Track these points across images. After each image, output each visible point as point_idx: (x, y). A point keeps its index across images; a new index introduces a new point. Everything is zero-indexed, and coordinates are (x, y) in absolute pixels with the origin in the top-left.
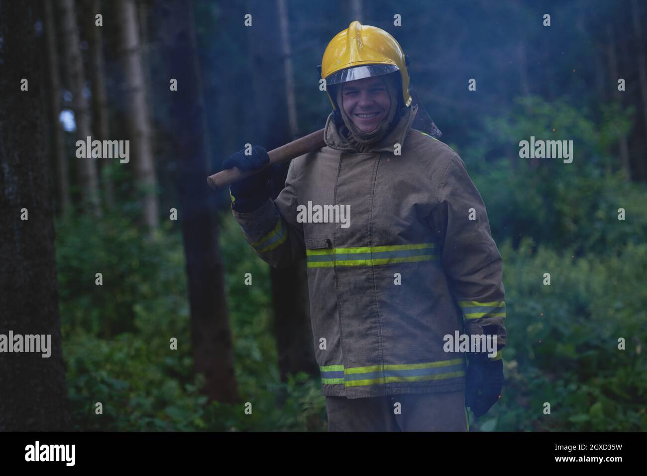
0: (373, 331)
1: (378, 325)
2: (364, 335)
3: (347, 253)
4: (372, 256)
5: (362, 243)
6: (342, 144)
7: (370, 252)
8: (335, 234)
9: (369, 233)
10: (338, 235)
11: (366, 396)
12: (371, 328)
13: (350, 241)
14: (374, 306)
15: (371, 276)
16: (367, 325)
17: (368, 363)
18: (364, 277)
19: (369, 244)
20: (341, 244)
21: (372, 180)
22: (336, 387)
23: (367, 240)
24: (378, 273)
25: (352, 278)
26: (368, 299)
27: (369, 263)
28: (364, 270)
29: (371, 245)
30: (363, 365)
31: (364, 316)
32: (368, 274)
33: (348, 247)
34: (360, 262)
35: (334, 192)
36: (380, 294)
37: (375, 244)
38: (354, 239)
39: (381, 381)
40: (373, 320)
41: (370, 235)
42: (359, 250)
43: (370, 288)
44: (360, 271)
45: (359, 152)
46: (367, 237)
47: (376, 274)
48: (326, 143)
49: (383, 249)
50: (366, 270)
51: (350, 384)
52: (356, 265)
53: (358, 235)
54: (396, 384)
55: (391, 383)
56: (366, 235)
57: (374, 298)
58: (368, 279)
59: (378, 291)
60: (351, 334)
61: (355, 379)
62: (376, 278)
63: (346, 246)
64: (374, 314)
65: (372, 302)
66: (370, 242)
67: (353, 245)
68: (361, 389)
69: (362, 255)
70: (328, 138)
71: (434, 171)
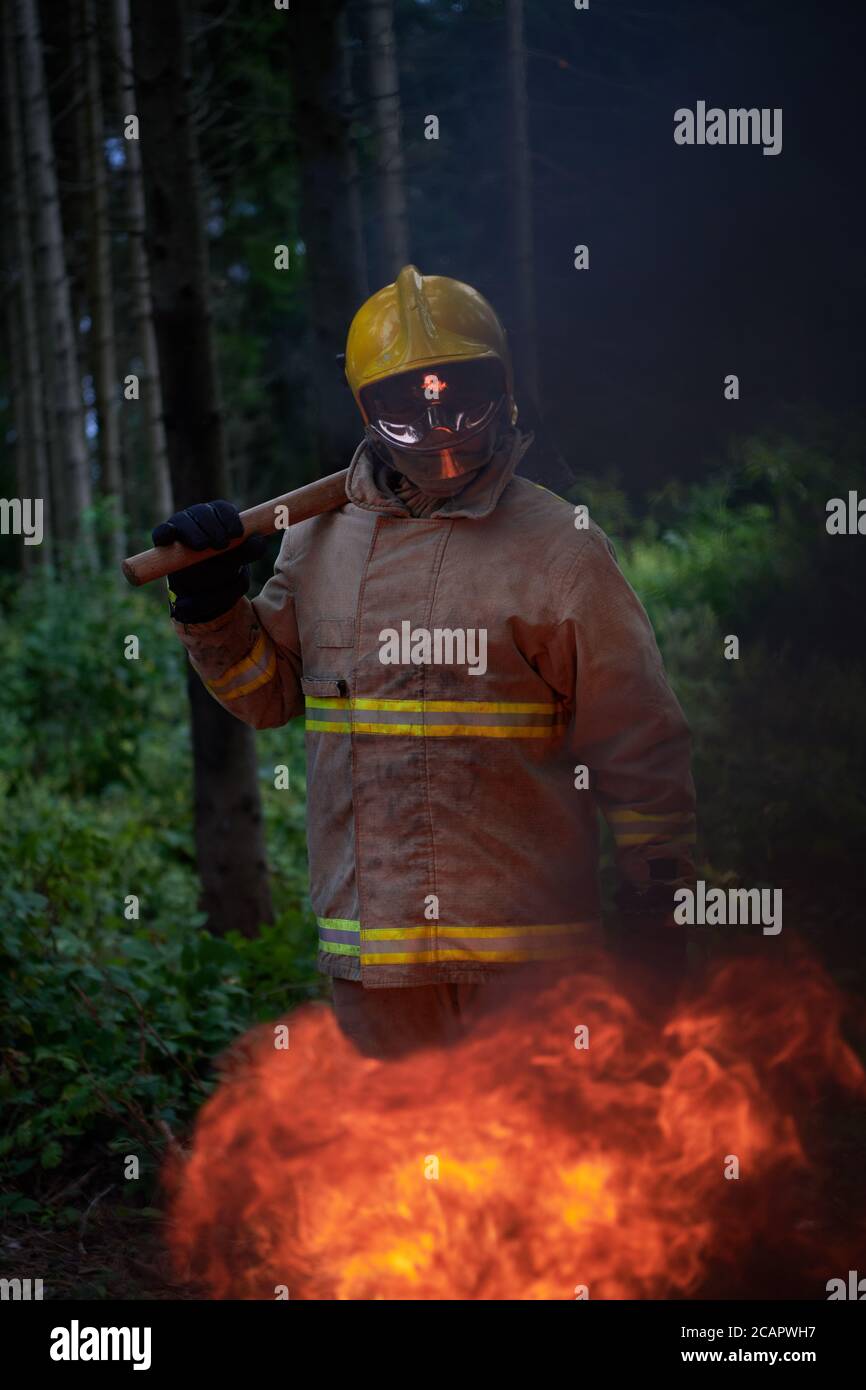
0: (420, 861)
1: (430, 849)
2: (400, 868)
3: (376, 709)
4: (424, 718)
5: (405, 692)
6: (379, 501)
7: (420, 710)
8: (355, 670)
9: (420, 674)
10: (361, 674)
11: (400, 984)
12: (416, 855)
13: (384, 687)
14: (424, 814)
15: (421, 757)
16: (409, 848)
17: (406, 922)
18: (406, 757)
19: (421, 695)
20: (367, 692)
21: (432, 572)
22: (343, 960)
23: (416, 687)
24: (435, 752)
25: (381, 757)
26: (412, 799)
27: (417, 730)
28: (408, 744)
29: (423, 696)
30: (397, 925)
31: (405, 832)
32: (414, 751)
33: (380, 698)
34: (401, 728)
35: (358, 591)
36: (437, 791)
37: (431, 696)
38: (392, 683)
39: (431, 957)
40: (421, 840)
41: (423, 678)
42: (400, 706)
43: (417, 779)
44: (400, 746)
45: (412, 516)
46: (416, 681)
47: (431, 754)
48: (349, 498)
49: (447, 706)
50: (412, 743)
51: (371, 960)
52: (393, 733)
53: (399, 677)
54: (458, 963)
55: (448, 962)
56: (414, 677)
57: (424, 798)
58: (414, 762)
59: (432, 785)
60: (376, 864)
61: (379, 951)
62: (430, 760)
63: (376, 695)
64: (420, 828)
65: (419, 806)
66: (422, 691)
67: (389, 695)
68: (391, 970)
69: (405, 716)
70: (353, 487)
71: (554, 559)
